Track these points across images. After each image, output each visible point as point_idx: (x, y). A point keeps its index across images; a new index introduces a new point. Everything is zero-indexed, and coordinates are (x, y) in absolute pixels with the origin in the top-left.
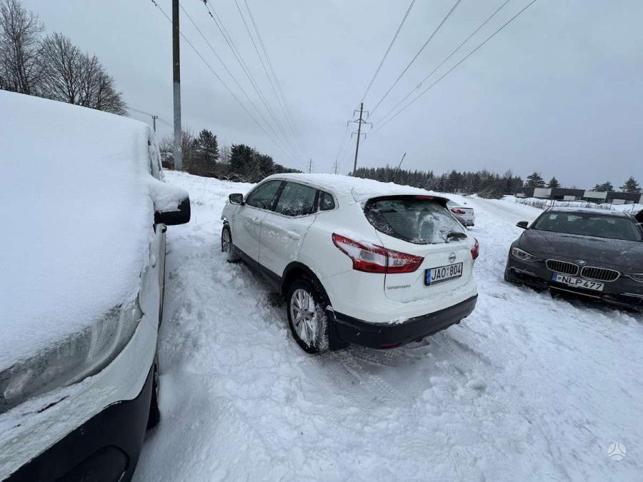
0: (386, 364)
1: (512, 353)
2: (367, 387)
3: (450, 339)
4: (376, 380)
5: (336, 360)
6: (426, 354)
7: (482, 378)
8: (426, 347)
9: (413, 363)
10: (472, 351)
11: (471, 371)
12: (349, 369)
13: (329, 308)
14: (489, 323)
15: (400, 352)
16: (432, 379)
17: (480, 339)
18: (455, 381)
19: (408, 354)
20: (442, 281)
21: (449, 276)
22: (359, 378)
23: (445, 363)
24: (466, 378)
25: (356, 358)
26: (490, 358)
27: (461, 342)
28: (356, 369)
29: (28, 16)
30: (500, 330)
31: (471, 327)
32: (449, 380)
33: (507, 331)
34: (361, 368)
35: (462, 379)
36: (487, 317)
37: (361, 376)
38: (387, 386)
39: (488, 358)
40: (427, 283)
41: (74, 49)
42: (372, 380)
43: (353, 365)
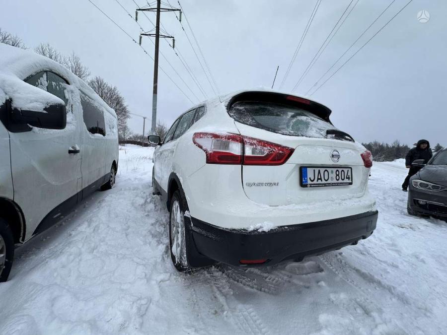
0: (265, 291)
1: (437, 289)
2: (232, 321)
3: (350, 267)
4: (246, 310)
5: (206, 281)
6: (318, 282)
7: (398, 323)
8: (320, 274)
9: (300, 292)
10: (379, 283)
11: (380, 311)
12: (218, 294)
13: (187, 214)
14: (398, 252)
15: (285, 278)
16: (323, 318)
17: (389, 269)
18: (357, 324)
19: (295, 281)
20: (325, 185)
21: (335, 181)
22: (226, 307)
23: (342, 296)
24: (374, 320)
25: (231, 280)
26: (407, 294)
27: (363, 271)
28: (225, 295)
29: (83, 69)
30: (414, 260)
31: (375, 255)
32: (347, 321)
33: (423, 261)
34: (232, 293)
35: (368, 321)
36: (393, 245)
37: (228, 304)
38: (258, 322)
39: (403, 294)
40: (303, 184)
41: (105, 84)
42: (241, 311)
43: (224, 288)
